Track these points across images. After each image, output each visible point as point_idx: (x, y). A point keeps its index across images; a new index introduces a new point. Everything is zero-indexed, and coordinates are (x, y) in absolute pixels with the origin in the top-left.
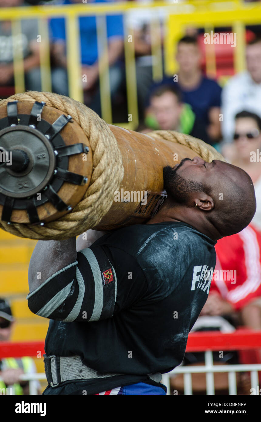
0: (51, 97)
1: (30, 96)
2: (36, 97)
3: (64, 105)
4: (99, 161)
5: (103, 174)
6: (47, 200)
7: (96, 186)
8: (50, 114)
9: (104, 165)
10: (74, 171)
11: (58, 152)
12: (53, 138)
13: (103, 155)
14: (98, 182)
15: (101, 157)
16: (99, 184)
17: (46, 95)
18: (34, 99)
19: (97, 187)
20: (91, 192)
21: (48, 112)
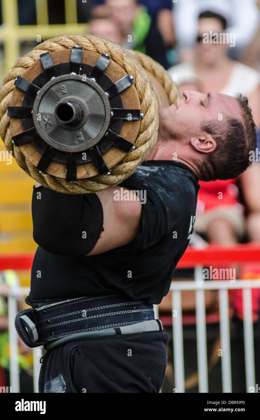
0: (112, 48)
1: (89, 41)
2: (97, 44)
3: (123, 59)
4: (147, 128)
5: (147, 143)
6: (90, 160)
7: (137, 153)
8: (115, 71)
9: (151, 134)
10: (126, 138)
11: (113, 113)
12: (113, 97)
13: (151, 122)
14: (141, 150)
15: (150, 124)
16: (141, 152)
17: (107, 44)
18: (93, 45)
19: (139, 155)
20: (131, 158)
21: (113, 69)
